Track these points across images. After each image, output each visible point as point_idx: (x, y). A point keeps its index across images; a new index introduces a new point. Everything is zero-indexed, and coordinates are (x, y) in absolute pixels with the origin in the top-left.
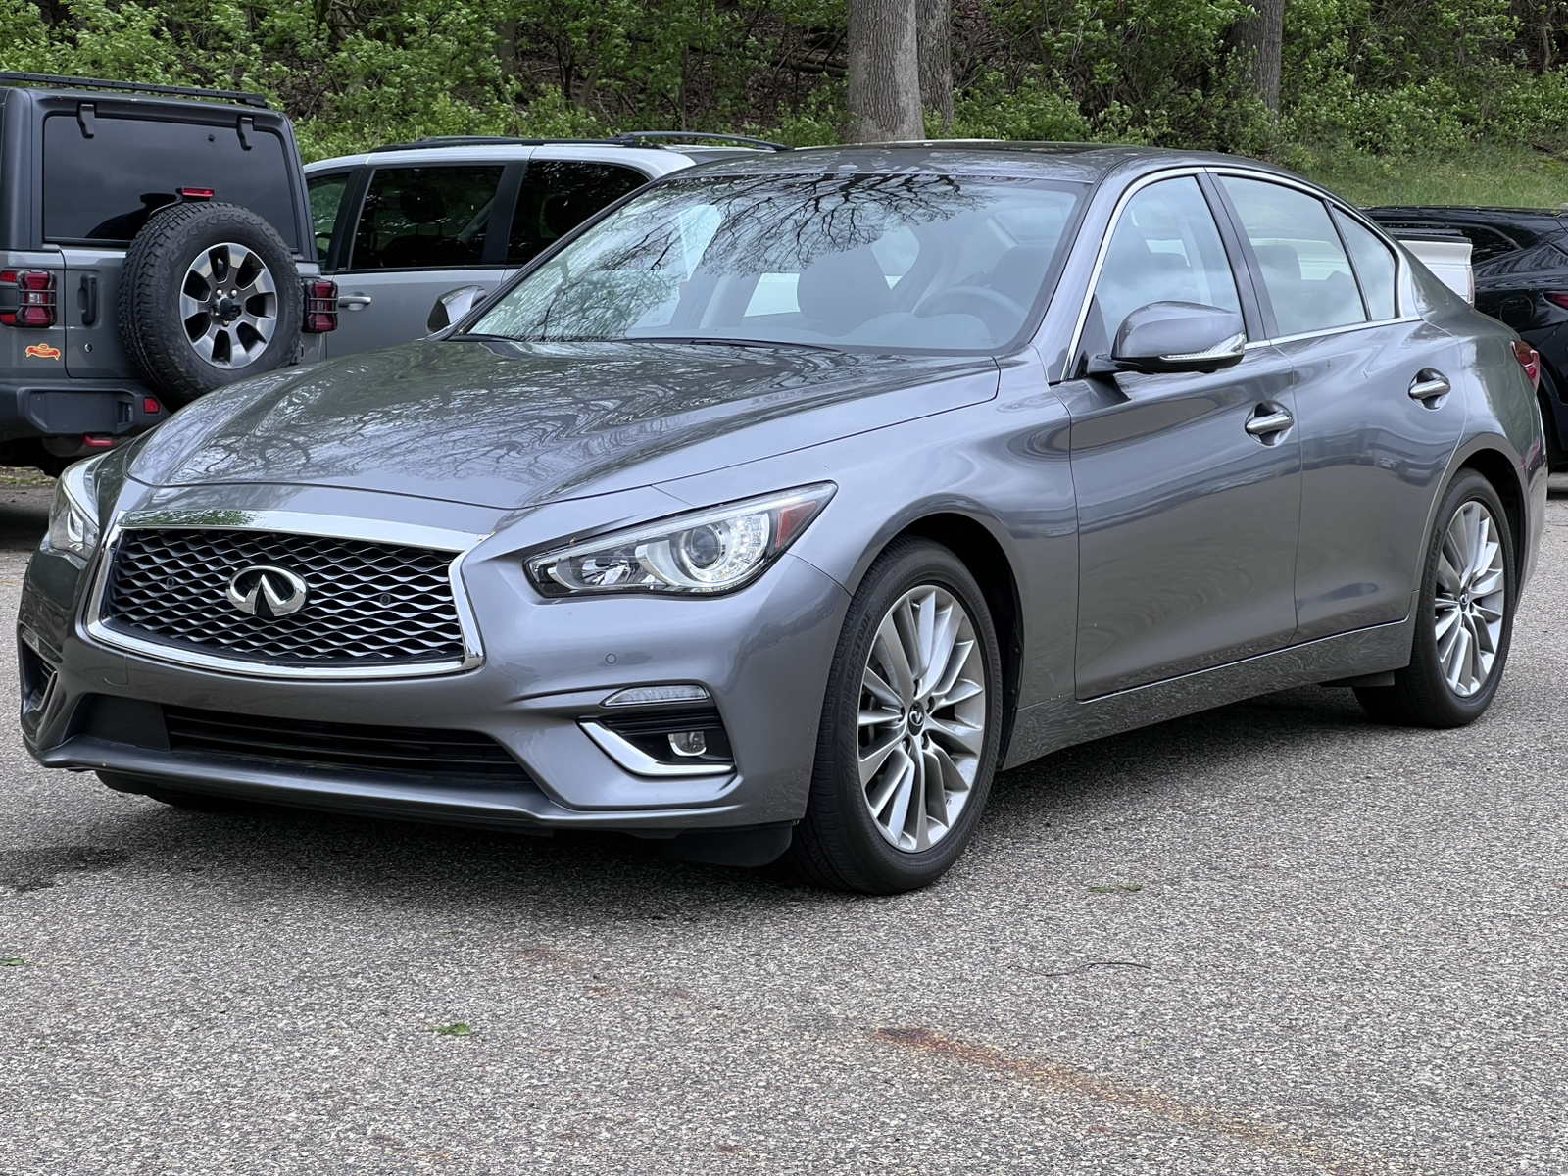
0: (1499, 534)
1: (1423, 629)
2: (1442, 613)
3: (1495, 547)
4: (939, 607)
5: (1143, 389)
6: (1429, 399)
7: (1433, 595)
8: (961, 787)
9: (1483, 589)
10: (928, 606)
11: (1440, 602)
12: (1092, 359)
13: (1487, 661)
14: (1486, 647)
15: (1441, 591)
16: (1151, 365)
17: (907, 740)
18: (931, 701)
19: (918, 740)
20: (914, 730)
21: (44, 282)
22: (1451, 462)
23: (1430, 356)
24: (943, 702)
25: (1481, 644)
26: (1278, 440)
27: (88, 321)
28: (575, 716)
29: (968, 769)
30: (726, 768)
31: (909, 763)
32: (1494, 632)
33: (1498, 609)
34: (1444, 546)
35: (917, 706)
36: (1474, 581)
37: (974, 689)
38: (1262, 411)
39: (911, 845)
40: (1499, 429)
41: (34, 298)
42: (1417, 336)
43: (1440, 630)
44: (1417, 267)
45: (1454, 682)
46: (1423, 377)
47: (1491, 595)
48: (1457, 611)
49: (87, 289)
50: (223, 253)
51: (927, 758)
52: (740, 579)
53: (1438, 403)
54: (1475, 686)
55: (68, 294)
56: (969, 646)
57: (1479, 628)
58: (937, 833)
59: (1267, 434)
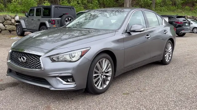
0: (172, 46)
1: (164, 56)
2: (166, 54)
3: (171, 47)
4: (105, 61)
5: (133, 34)
6: (165, 33)
7: (165, 52)
8: (108, 80)
9: (170, 51)
10: (104, 61)
11: (166, 53)
12: (127, 30)
13: (170, 58)
14: (170, 57)
15: (166, 52)
16: (134, 31)
17: (101, 76)
18: (104, 71)
19: (102, 76)
20: (102, 75)
21: (54, 21)
22: (167, 40)
23: (166, 29)
24: (106, 71)
25: (169, 56)
26: (149, 38)
27: (58, 24)
28: (55, 77)
29: (109, 78)
30: (75, 83)
31: (101, 79)
32: (171, 55)
33: (171, 53)
34: (166, 48)
35: (102, 72)
36: (169, 51)
37: (110, 69)
38: (147, 35)
39: (101, 88)
40: (172, 35)
41: (53, 22)
42: (165, 27)
43: (166, 56)
44: (164, 20)
45: (167, 60)
46: (165, 31)
47: (170, 52)
48: (167, 54)
49: (58, 21)
50: (69, 18)
51: (104, 78)
52: (77, 59)
53: (166, 34)
54: (169, 61)
55: (56, 21)
56: (110, 64)
57: (169, 55)
58: (105, 86)
59: (148, 38)
